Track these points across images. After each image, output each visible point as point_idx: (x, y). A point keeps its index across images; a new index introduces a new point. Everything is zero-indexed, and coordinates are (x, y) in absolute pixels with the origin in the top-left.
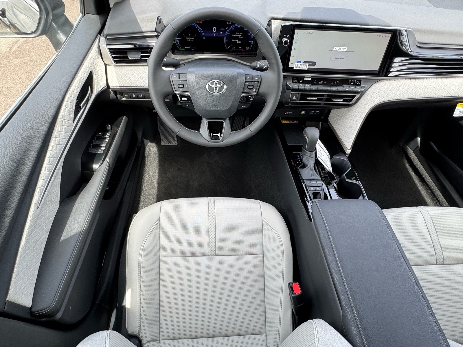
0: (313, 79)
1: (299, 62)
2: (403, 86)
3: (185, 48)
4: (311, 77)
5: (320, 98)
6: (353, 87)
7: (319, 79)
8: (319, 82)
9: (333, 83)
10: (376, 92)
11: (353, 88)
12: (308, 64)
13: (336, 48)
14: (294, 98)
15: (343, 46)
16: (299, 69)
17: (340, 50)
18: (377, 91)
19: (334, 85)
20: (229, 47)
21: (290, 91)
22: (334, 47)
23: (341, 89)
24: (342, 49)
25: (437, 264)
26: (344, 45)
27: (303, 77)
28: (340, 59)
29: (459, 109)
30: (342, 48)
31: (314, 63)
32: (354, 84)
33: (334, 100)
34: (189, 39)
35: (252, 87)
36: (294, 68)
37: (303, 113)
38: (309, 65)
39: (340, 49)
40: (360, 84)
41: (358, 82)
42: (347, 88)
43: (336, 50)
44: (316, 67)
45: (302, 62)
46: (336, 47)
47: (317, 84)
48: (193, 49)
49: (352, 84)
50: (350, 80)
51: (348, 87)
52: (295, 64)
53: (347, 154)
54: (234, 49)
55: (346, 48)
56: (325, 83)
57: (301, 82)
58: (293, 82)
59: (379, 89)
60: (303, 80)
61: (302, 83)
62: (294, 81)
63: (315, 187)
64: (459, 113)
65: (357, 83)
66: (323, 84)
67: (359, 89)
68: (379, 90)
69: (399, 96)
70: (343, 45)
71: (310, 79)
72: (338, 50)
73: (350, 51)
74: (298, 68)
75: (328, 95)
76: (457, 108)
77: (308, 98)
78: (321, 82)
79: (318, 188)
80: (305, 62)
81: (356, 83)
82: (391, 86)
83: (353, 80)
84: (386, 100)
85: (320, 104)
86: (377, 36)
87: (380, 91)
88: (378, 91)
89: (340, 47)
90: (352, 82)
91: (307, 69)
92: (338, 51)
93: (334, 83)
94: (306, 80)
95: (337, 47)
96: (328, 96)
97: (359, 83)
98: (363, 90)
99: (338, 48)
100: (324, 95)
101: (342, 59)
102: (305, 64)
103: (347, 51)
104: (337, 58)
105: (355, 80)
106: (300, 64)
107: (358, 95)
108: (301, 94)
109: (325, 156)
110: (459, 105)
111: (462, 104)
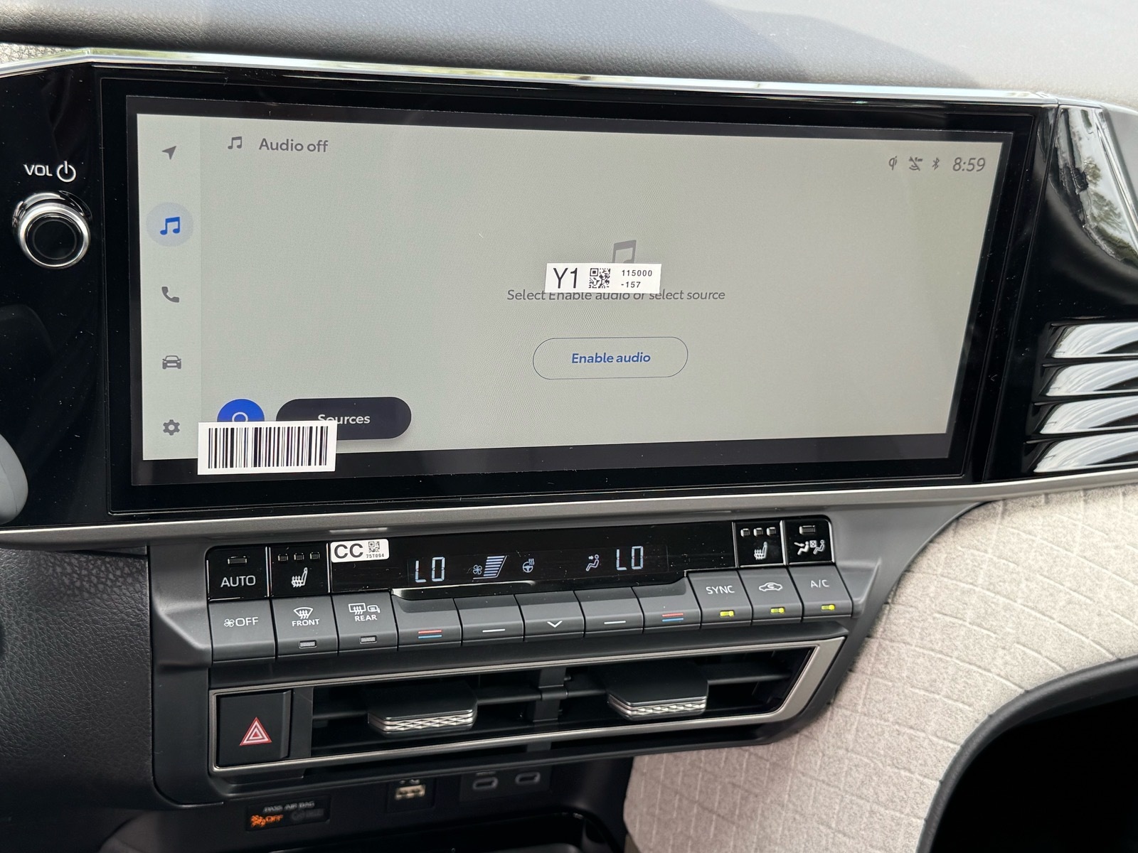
4: (393, 528)
6: (771, 586)
7: (467, 547)
8: (477, 569)
9: (594, 562)
10: (970, 614)
11: (772, 595)
12: (332, 425)
13: (569, 278)
14: (256, 735)
15: (626, 249)
16: (251, 470)
17: (609, 289)
18: (974, 600)
19: (607, 581)
21: (201, 678)
22: (550, 267)
24: (620, 278)
26: (632, 244)
28: (620, 359)
30: (616, 269)
32: (774, 557)
33: (632, 706)
36: (203, 469)
37: (413, 788)
38: (344, 433)
39: (605, 278)
40: (826, 555)
41: (804, 539)
42: (720, 596)
43: (567, 287)
44: (412, 440)
45: (271, 407)
46: (560, 267)
49: (759, 555)
50: (741, 524)
51: (727, 590)
52: (204, 428)
55: (656, 268)
56: (529, 568)
57: (297, 582)
58: (217, 596)
60: (318, 567)
61: (313, 590)
62: (225, 582)
65: (804, 549)
68: (991, 587)
70: (618, 246)
71: (381, 550)
72: (583, 287)
73: (690, 296)
74: (243, 467)
75: (571, 670)
77: (394, 726)
78: (495, 563)
80: (296, 410)
81: (792, 550)
82: (1076, 550)
83: (764, 523)
84: (1060, 672)
85: (510, 755)
86: (893, 163)
87: (1002, 600)
88: (984, 599)
89: (602, 266)
90: (752, 543)
91: (330, 466)
92: (588, 295)
93: (608, 561)
94: (349, 559)
95: (572, 267)
96: (577, 675)
97: (813, 544)
98: (861, 600)
99: (584, 269)
100: (534, 672)
101: (638, 358)
102: (306, 424)
103: (663, 295)
104: (595, 359)
105: (775, 523)
106: (251, 426)
107: (824, 650)
108: (317, 690)
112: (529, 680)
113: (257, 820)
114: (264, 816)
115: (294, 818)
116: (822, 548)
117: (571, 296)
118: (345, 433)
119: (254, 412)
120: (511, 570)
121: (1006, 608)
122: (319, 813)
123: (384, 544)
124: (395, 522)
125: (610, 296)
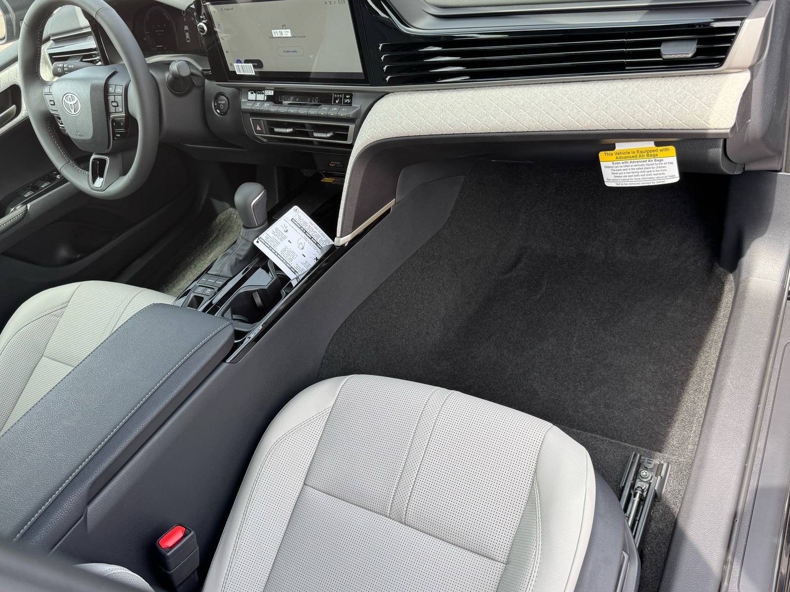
0: (277, 93)
1: (238, 61)
4: (275, 88)
5: (300, 129)
6: (335, 109)
8: (289, 99)
9: (309, 100)
11: (333, 111)
12: (251, 65)
13: (276, 33)
14: (259, 128)
15: (284, 27)
16: (243, 73)
21: (248, 115)
22: (272, 31)
23: (313, 111)
24: (284, 33)
25: (389, 517)
26: (285, 25)
29: (608, 167)
30: (283, 31)
31: (258, 64)
32: (340, 102)
35: (116, 104)
36: (237, 73)
39: (282, 33)
41: (347, 98)
42: (324, 110)
43: (277, 36)
44: (265, 69)
45: (243, 61)
46: (274, 31)
49: (337, 102)
50: (335, 94)
51: (326, 109)
53: (337, 247)
55: (289, 30)
56: (297, 100)
64: (612, 177)
65: (346, 101)
67: (344, 112)
70: (283, 26)
72: (279, 36)
75: (310, 124)
76: (603, 164)
78: (291, 99)
79: (208, 291)
80: (247, 61)
81: (344, 101)
83: (339, 94)
86: (326, 3)
89: (281, 30)
90: (336, 99)
91: (254, 74)
93: (311, 101)
94: (268, 94)
96: (310, 126)
97: (348, 100)
99: (278, 31)
100: (304, 124)
101: (295, 51)
102: (248, 65)
103: (293, 37)
104: (287, 52)
105: (341, 94)
106: (241, 65)
107: (352, 127)
108: (266, 121)
109: (301, 246)
110: (602, 155)
111: (608, 152)
114: (332, 164)
115: (339, 166)
116: (349, 102)
118: (254, 67)
119: (241, 63)
120: (294, 100)
122: (341, 166)
123: (273, 92)
124: (276, 87)
125: (284, 37)
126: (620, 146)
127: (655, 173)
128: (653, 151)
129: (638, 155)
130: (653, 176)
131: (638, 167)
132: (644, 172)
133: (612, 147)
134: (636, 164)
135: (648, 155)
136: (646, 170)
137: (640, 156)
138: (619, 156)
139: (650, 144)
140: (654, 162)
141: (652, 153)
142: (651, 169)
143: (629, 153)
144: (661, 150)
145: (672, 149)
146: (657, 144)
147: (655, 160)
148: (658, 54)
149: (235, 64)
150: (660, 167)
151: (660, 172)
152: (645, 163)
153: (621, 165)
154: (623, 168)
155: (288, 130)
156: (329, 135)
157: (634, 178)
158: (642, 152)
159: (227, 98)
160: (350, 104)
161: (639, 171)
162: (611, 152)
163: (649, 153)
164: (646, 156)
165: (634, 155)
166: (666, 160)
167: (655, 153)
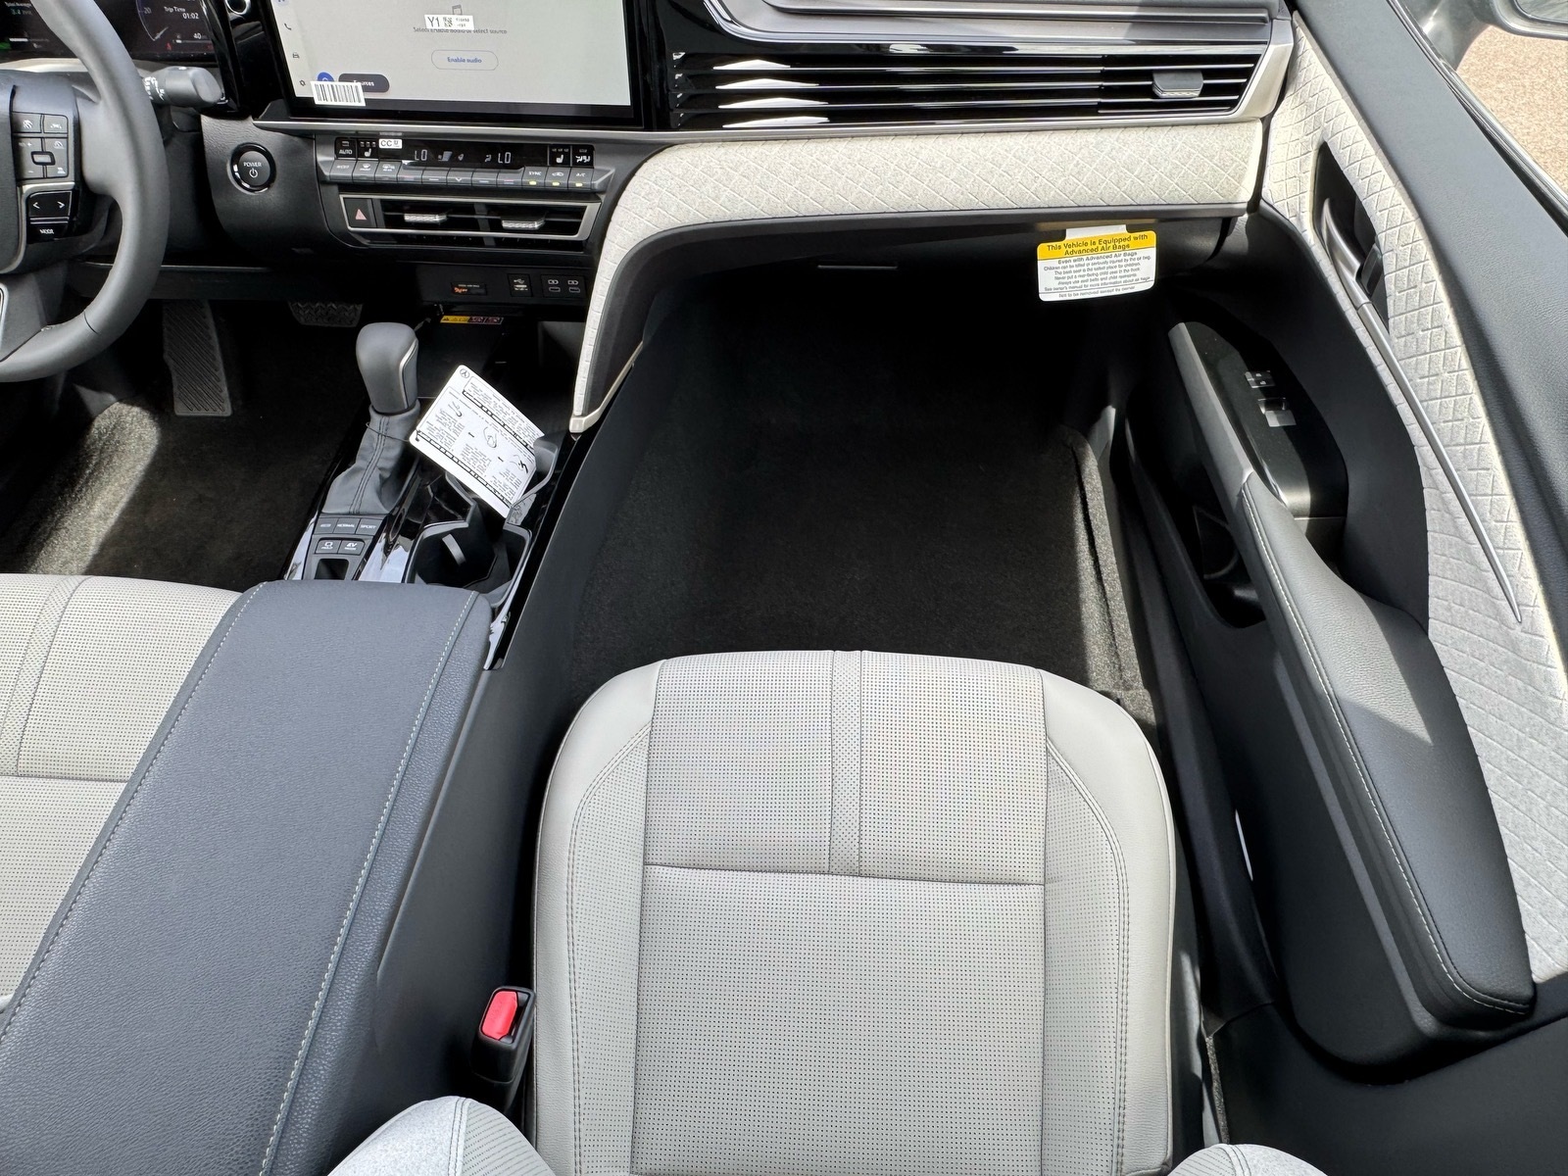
0: (412, 144)
1: (323, 77)
2: (749, 168)
3: (12, 40)
4: (406, 135)
5: (460, 216)
6: (558, 174)
7: (436, 145)
8: (440, 156)
9: (489, 158)
10: (643, 194)
11: (557, 178)
12: (359, 85)
13: (435, 22)
14: (360, 216)
15: (456, 9)
16: (334, 103)
17: (453, 28)
19: (494, 166)
20: (158, 36)
21: (335, 188)
22: (426, 16)
23: (508, 179)
24: (456, 22)
25: (830, 873)
26: (459, 7)
27: (375, 137)
28: (469, 61)
29: (1051, 268)
30: (454, 17)
31: (381, 83)
32: (564, 162)
33: (505, 224)
34: (16, 8)
35: (46, 159)
36: (317, 101)
37: (521, 287)
39: (450, 22)
40: (591, 163)
41: (581, 155)
42: (533, 177)
43: (436, 27)
44: (393, 94)
45: (336, 77)
46: (431, 17)
47: (433, 163)
48: (38, 43)
49: (559, 160)
50: (553, 146)
51: (539, 174)
53: (576, 434)
54: (179, 41)
55: (471, 18)
56: (461, 158)
57: (366, 154)
58: (338, 156)
59: (653, 179)
60: (375, 148)
61: (371, 158)
62: (341, 152)
63: (342, 539)
64: (1055, 284)
65: (580, 159)
66: (453, 164)
67: (580, 180)
68: (655, 182)
69: (728, 204)
70: (454, 8)
71: (398, 144)
72: (442, 27)
73: (492, 32)
74: (331, 102)
75: (488, 205)
76: (1041, 265)
77: (408, 218)
78: (446, 156)
79: (351, 546)
80: (345, 78)
81: (576, 159)
83: (563, 145)
84: (678, 224)
85: (479, 241)
87: (657, 188)
89: (448, 16)
90: (555, 155)
91: (363, 103)
92: (445, 30)
93: (494, 159)
94: (387, 147)
95: (435, 17)
96: (491, 208)
97: (584, 157)
98: (596, 183)
99: (441, 17)
100: (472, 204)
101: (476, 60)
102: (349, 84)
103: (476, 31)
104: (458, 60)
105: (567, 146)
106: (330, 83)
107: (592, 209)
108: (382, 201)
109: (491, 442)
110: (1042, 249)
111: (1054, 244)
112: (469, 208)
113: (457, 290)
114: (461, 288)
115: (473, 292)
116: (586, 161)
117: (440, 31)
118: (366, 89)
119: (331, 79)
120: (453, 158)
121: (658, 191)
123: (400, 142)
124: (407, 131)
125: (452, 31)
126: (1073, 235)
127: (1123, 274)
128: (1125, 240)
129: (1100, 247)
130: (1118, 280)
131: (1097, 266)
132: (1106, 273)
133: (1061, 236)
134: (1096, 261)
135: (1115, 247)
136: (1110, 270)
137: (1103, 248)
138: (1070, 250)
139: (1121, 230)
140: (1122, 257)
141: (1122, 244)
142: (1118, 269)
143: (1086, 245)
144: (1136, 238)
145: (1151, 236)
146: (1131, 229)
147: (1125, 255)
148: (1149, 91)
149: (313, 83)
150: (1130, 265)
151: (1130, 273)
152: (1108, 260)
153: (1072, 263)
154: (1075, 269)
155: (436, 219)
156: (536, 225)
157: (1089, 283)
158: (1106, 242)
159: (266, 154)
160: (590, 165)
161: (1099, 272)
162: (1058, 243)
163: (1118, 244)
164: (1111, 249)
165: (1094, 247)
166: (1141, 253)
167: (1126, 243)
